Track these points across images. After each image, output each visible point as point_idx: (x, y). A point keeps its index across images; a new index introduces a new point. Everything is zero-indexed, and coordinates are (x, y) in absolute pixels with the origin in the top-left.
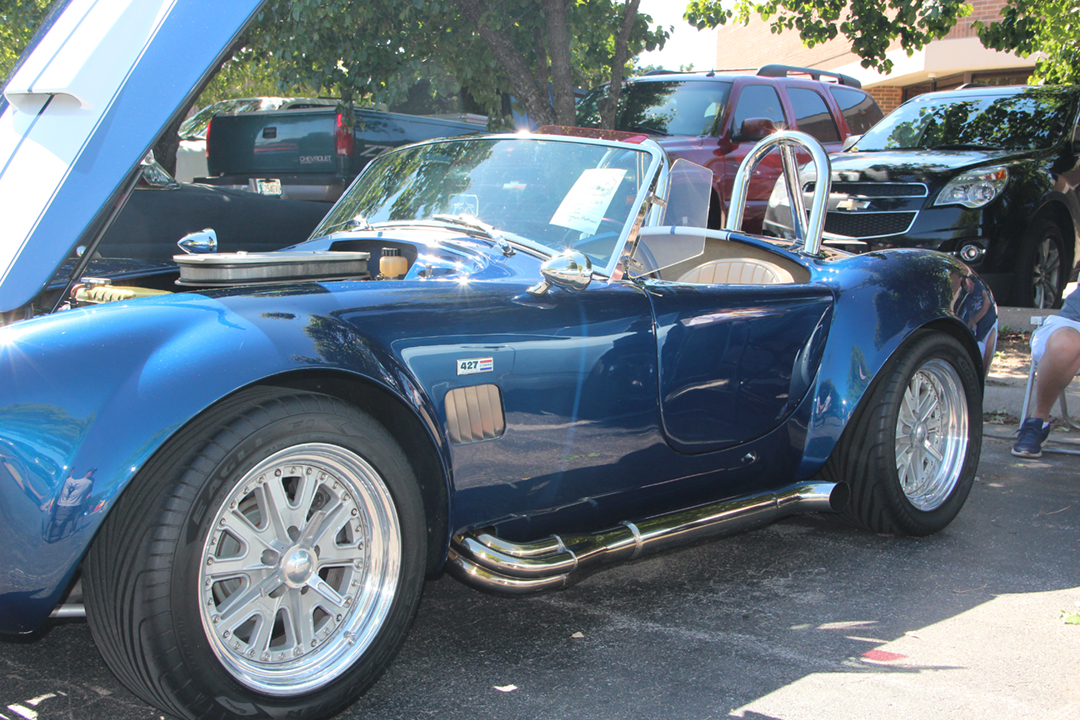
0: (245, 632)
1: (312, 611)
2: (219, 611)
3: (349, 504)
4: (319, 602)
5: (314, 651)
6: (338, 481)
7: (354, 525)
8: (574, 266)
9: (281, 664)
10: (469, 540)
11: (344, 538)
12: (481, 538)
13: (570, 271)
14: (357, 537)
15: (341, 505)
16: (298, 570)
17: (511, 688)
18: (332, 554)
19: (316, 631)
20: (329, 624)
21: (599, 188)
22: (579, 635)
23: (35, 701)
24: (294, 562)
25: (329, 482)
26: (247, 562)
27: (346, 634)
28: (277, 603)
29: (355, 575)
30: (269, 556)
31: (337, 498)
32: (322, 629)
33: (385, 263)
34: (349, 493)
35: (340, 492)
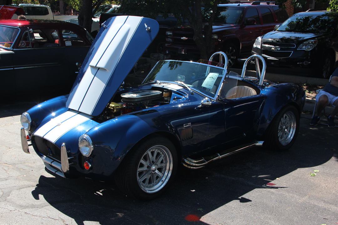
0: (144, 182)
1: (156, 177)
2: (139, 177)
3: (163, 155)
4: (157, 175)
5: (156, 184)
6: (161, 151)
7: (164, 159)
8: (208, 102)
9: (150, 187)
10: (185, 159)
11: (162, 162)
12: (187, 158)
13: (207, 103)
14: (164, 161)
15: (161, 156)
16: (154, 169)
17: (194, 191)
18: (159, 166)
19: (156, 180)
20: (159, 179)
21: (213, 78)
22: (207, 178)
23: (101, 191)
24: (153, 168)
25: (159, 151)
26: (145, 168)
27: (162, 181)
28: (150, 176)
29: (164, 169)
30: (148, 167)
31: (160, 154)
32: (158, 180)
33: (165, 94)
34: (163, 153)
35: (161, 153)
